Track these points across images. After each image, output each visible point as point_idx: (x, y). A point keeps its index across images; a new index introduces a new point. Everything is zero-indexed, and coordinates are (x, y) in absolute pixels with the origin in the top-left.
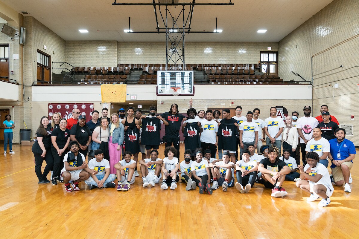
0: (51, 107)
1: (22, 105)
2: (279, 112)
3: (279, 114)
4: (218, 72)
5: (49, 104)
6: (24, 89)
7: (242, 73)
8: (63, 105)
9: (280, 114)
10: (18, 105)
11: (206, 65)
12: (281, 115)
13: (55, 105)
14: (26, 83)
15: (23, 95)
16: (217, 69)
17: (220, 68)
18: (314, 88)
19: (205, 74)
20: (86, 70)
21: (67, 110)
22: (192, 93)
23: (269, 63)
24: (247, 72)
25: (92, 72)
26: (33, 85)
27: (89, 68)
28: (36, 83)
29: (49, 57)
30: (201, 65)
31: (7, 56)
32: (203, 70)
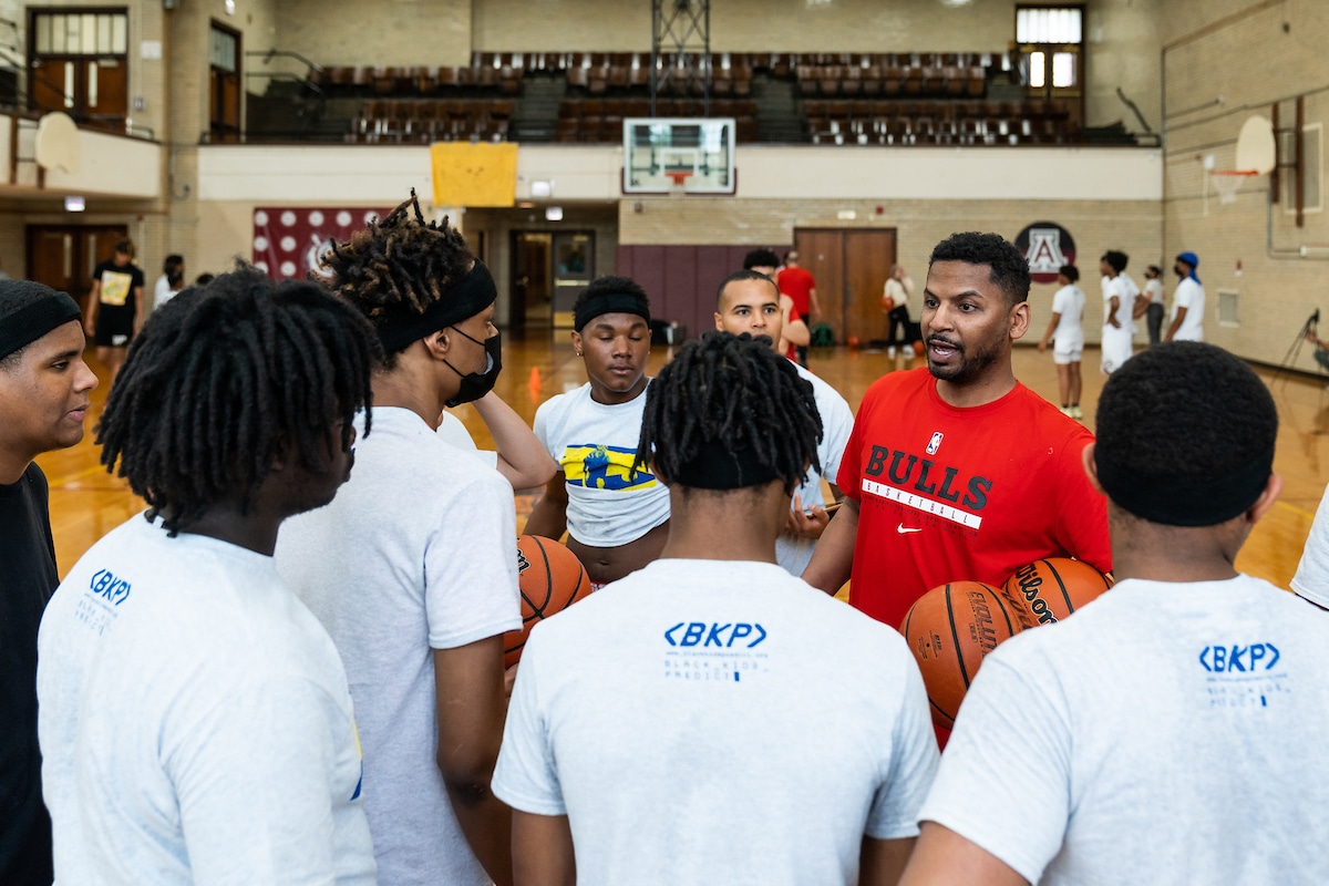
0: (262, 219)
1: (166, 213)
2: (1044, 243)
3: (1044, 251)
4: (847, 85)
5: (257, 210)
6: (174, 158)
7: (938, 89)
8: (302, 213)
9: (1048, 249)
10: (155, 213)
11: (807, 59)
12: (1049, 254)
13: (274, 213)
14: (180, 138)
15: (169, 180)
16: (845, 77)
17: (854, 72)
18: (1169, 159)
19: (799, 94)
20: (358, 78)
21: (313, 229)
22: (729, 189)
23: (1049, 49)
24: (957, 86)
25: (381, 85)
26: (202, 143)
27: (369, 71)
28: (207, 138)
29: (236, 36)
30: (785, 58)
31: (119, 48)
32: (791, 77)
